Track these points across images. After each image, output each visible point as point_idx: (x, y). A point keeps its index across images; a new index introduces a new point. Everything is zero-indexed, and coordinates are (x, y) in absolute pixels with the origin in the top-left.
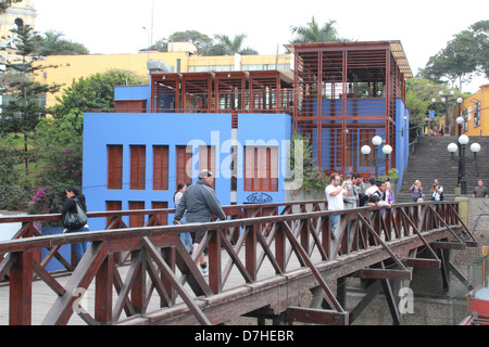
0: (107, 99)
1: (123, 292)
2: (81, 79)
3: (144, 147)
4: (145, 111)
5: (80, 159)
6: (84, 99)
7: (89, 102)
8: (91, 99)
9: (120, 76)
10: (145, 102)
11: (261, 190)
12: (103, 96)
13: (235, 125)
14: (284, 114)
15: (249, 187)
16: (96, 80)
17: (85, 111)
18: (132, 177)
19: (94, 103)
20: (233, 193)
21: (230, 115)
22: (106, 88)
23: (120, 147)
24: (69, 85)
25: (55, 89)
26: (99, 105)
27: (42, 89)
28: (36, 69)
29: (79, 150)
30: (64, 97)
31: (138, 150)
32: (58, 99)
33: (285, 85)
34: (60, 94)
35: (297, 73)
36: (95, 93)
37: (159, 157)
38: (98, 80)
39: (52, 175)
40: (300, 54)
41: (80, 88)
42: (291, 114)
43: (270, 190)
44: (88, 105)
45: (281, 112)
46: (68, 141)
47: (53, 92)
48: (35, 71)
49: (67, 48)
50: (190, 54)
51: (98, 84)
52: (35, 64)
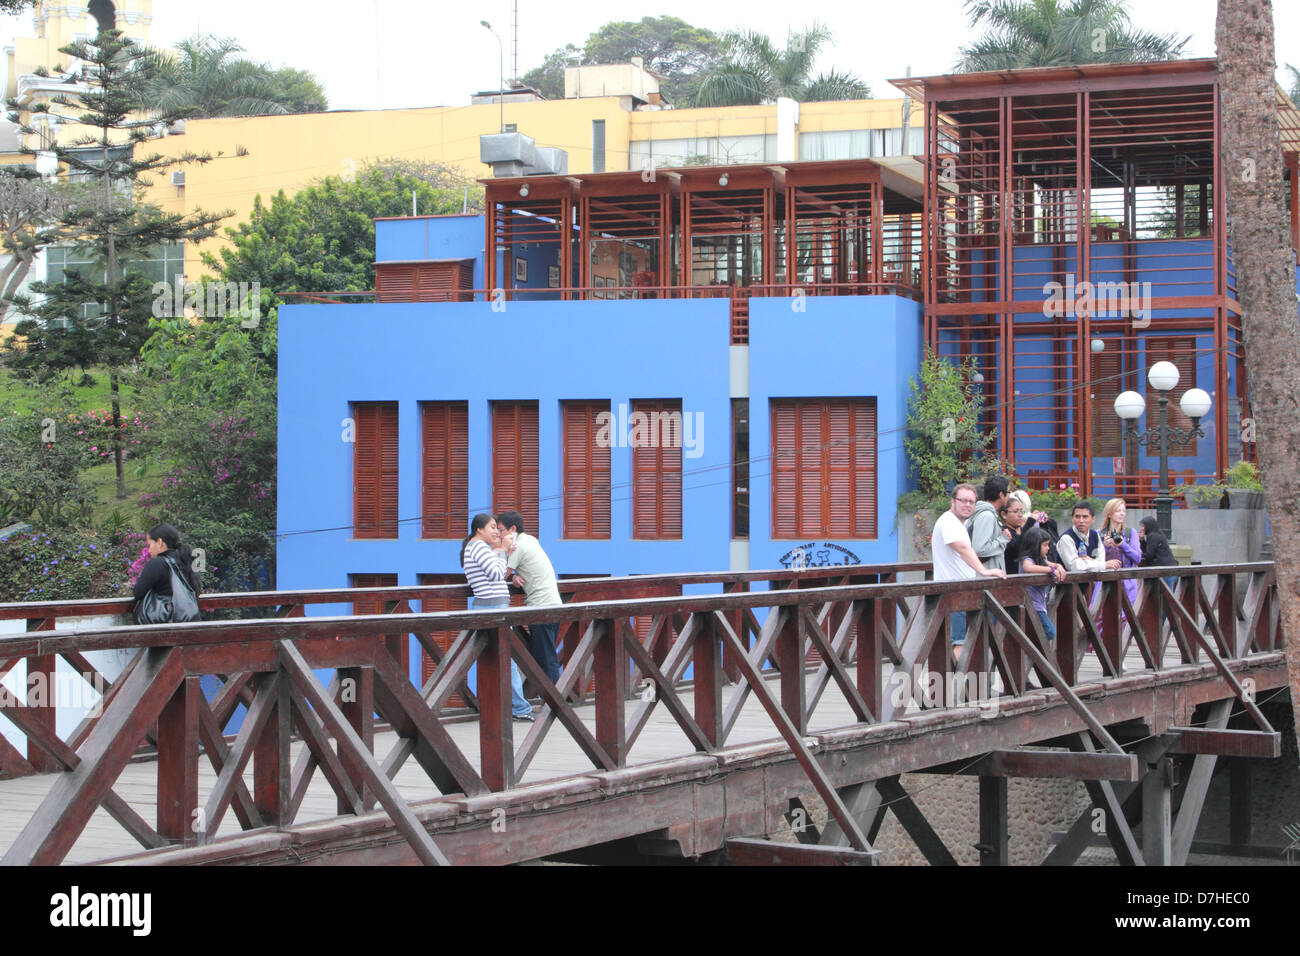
0: (358, 259)
1: (228, 771)
2: (279, 200)
3: (461, 407)
4: (469, 298)
5: (271, 446)
6: (288, 259)
7: (304, 270)
8: (309, 261)
9: (400, 186)
10: (467, 267)
11: (825, 534)
12: (345, 248)
13: (740, 333)
14: (893, 298)
15: (788, 525)
16: (324, 201)
17: (289, 300)
18: (428, 500)
19: (317, 271)
20: (739, 547)
21: (724, 304)
22: (357, 223)
23: (391, 408)
24: (245, 216)
25: (203, 228)
26: (335, 277)
27: (164, 231)
28: (145, 166)
29: (270, 418)
30: (226, 254)
31: (444, 416)
32: (209, 261)
33: (901, 203)
34: (216, 245)
35: (933, 163)
36: (319, 240)
37: (508, 437)
38: (332, 201)
39: (189, 497)
40: (943, 107)
41: (273, 225)
42: (918, 297)
43: (853, 534)
44: (299, 279)
45: (886, 291)
46: (237, 392)
47: (197, 239)
48: (142, 175)
49: (250, 92)
50: (637, 102)
51: (330, 212)
52: (141, 154)
